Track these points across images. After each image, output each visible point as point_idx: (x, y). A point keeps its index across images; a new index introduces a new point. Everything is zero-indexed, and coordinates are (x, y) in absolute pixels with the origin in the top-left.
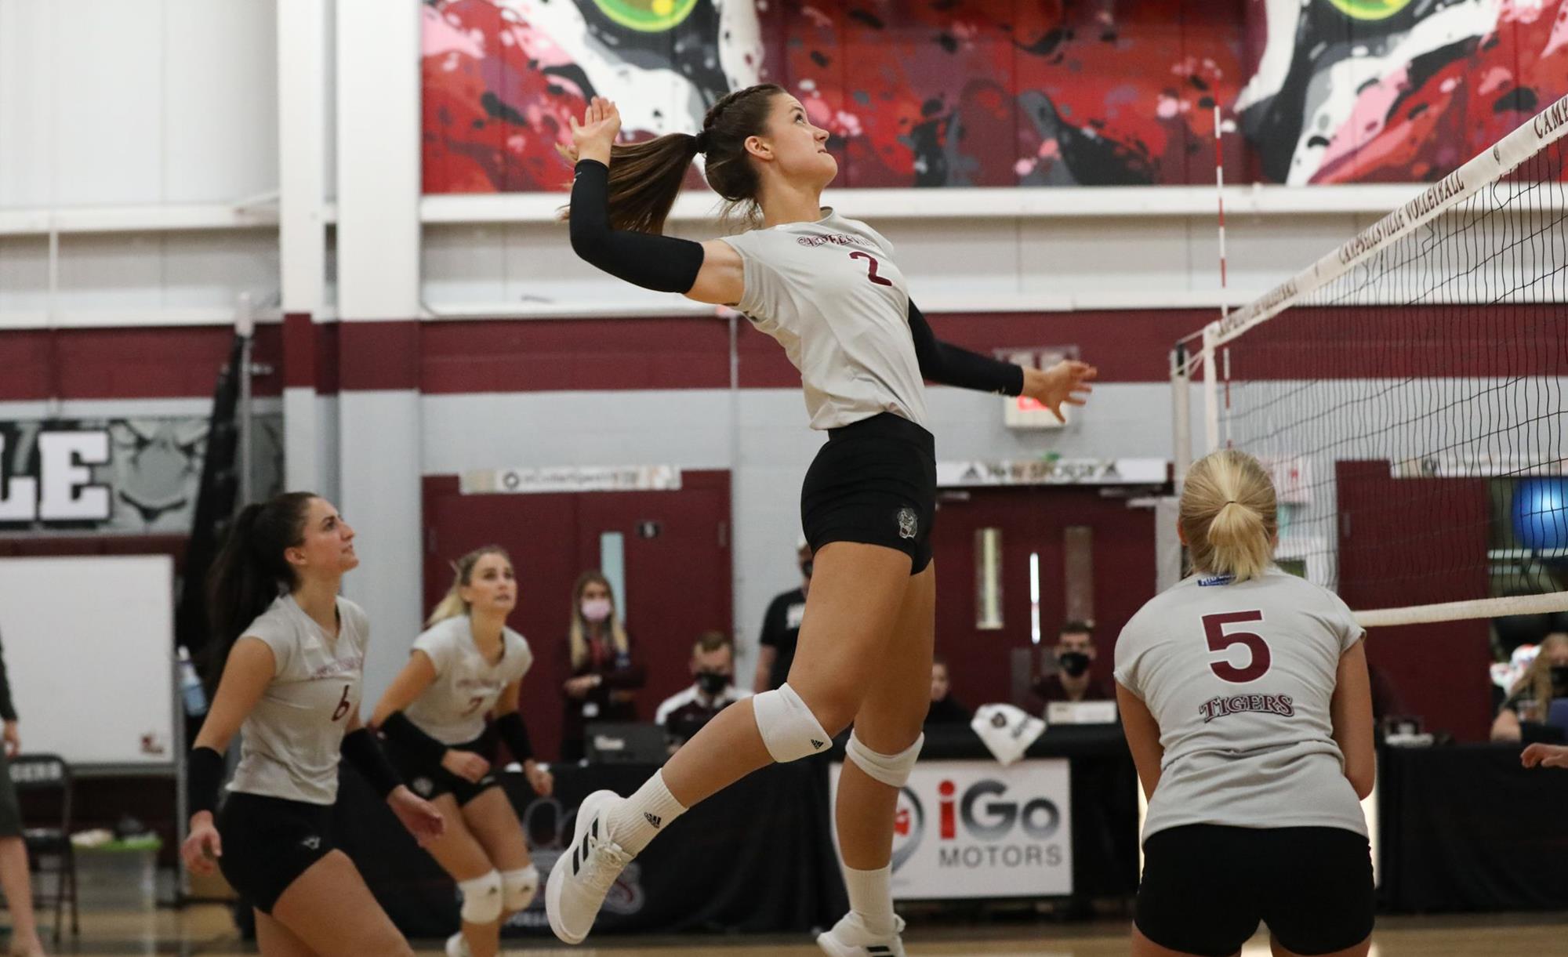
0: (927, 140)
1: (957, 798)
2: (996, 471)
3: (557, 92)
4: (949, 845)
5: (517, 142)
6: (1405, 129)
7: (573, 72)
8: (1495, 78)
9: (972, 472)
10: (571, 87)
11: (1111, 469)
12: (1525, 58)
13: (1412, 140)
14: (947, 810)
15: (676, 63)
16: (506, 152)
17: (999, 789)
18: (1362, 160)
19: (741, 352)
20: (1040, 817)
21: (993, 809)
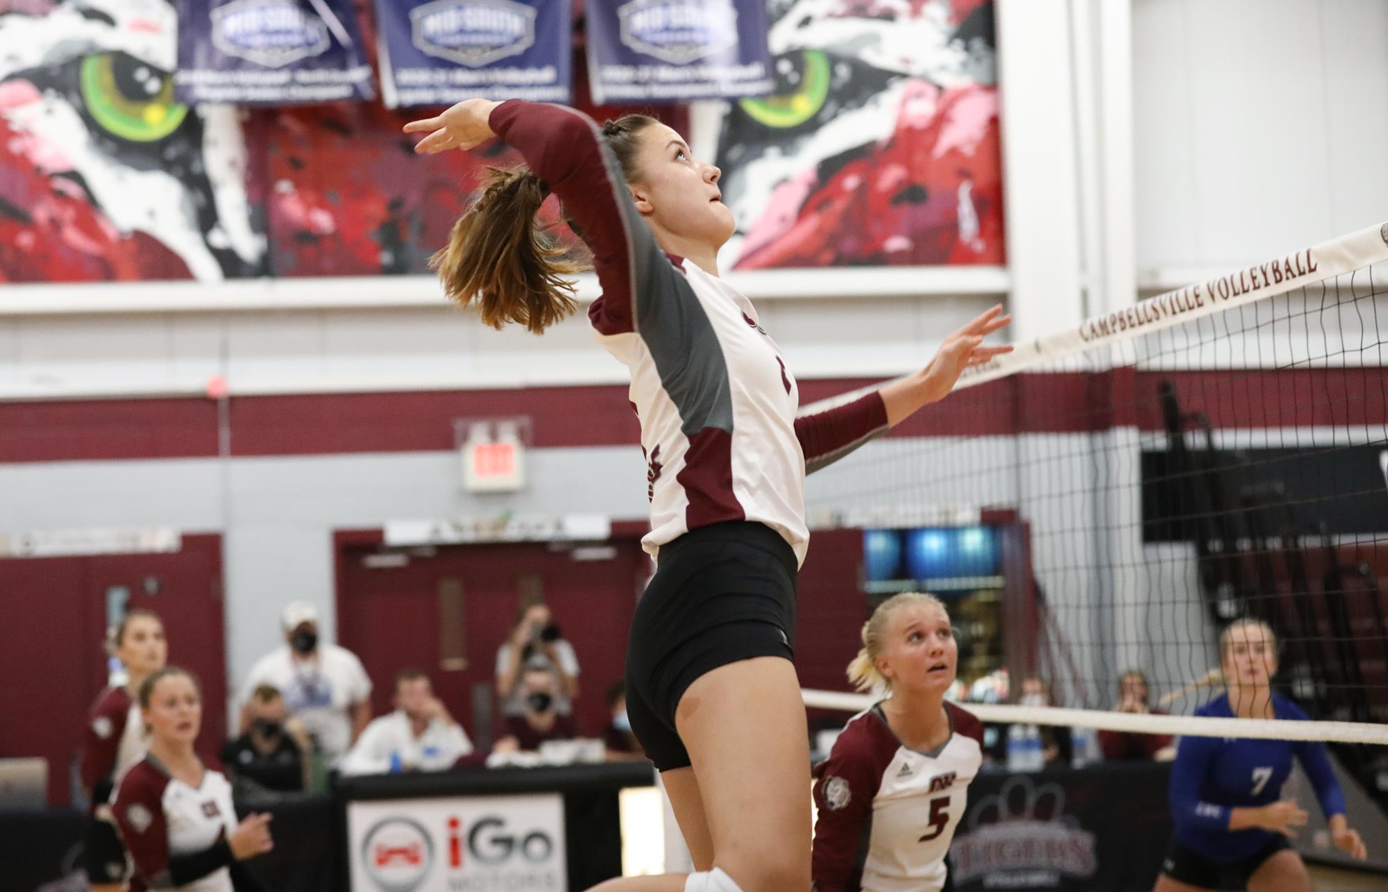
0: (392, 235)
1: (463, 831)
2: (458, 528)
3: (60, 196)
4: (457, 874)
5: (26, 240)
6: (812, 223)
7: (74, 176)
8: (891, 176)
9: (436, 531)
10: (73, 189)
11: (559, 526)
12: (918, 158)
13: (819, 231)
14: (454, 844)
15: (168, 167)
16: (18, 250)
17: (497, 822)
18: (776, 250)
19: (233, 426)
20: (537, 847)
21: (496, 841)
